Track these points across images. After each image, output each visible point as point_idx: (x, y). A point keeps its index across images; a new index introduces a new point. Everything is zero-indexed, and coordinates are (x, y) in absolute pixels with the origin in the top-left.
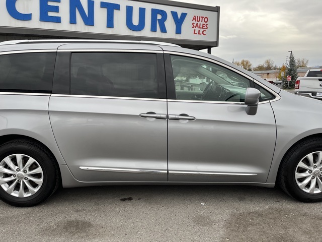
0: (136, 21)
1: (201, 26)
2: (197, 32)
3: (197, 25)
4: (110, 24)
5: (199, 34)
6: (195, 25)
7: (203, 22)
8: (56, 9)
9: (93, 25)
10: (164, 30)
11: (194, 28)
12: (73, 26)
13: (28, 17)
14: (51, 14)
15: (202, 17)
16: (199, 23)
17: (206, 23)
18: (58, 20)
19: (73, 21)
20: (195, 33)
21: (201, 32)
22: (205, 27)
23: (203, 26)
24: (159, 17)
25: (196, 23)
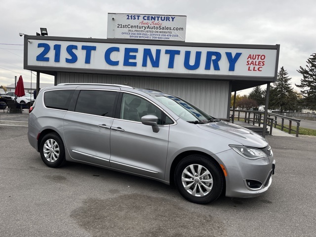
0: (192, 62)
1: (257, 63)
2: (252, 68)
3: (252, 63)
4: (171, 65)
5: (254, 70)
6: (250, 63)
7: (260, 60)
8: (134, 57)
9: (158, 66)
10: (217, 68)
11: (249, 66)
12: (144, 68)
13: (116, 63)
14: (131, 61)
15: (259, 56)
16: (254, 61)
17: (262, 61)
18: (134, 64)
19: (144, 64)
20: (249, 70)
21: (256, 69)
22: (262, 64)
23: (259, 63)
24: (214, 57)
25: (251, 61)
